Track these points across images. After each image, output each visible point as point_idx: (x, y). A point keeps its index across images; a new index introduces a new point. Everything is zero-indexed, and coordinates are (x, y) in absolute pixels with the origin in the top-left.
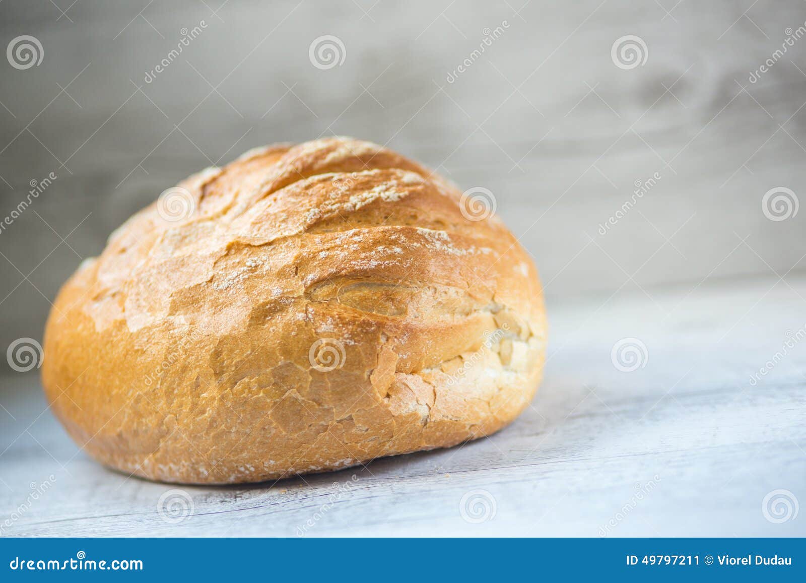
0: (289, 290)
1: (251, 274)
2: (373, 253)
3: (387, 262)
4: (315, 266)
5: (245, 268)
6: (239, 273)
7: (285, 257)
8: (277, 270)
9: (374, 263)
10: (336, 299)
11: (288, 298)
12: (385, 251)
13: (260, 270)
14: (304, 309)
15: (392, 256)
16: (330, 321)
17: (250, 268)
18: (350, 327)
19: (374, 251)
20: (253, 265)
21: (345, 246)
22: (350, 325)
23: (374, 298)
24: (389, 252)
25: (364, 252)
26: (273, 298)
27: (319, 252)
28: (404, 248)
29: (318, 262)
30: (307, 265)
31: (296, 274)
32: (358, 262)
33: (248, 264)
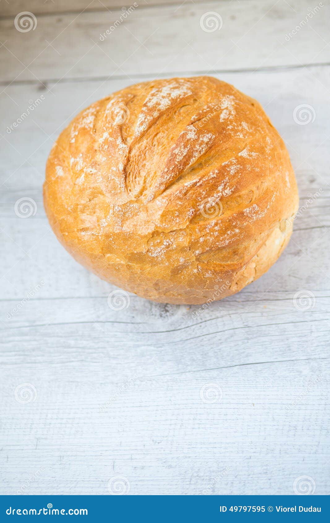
0: (188, 259)
1: (167, 250)
2: (226, 235)
3: (233, 239)
4: (199, 246)
5: (164, 246)
6: (161, 249)
7: (183, 240)
8: (180, 248)
9: (227, 242)
10: (211, 260)
11: (188, 263)
12: (232, 233)
13: (171, 247)
14: (196, 266)
15: (235, 235)
16: (210, 272)
17: (166, 246)
18: (220, 274)
19: (226, 234)
20: (167, 244)
21: (212, 233)
22: (220, 273)
23: (228, 256)
24: (233, 233)
25: (221, 236)
26: (181, 264)
27: (199, 238)
28: (240, 228)
29: (200, 244)
30: (195, 246)
31: (190, 250)
32: (219, 243)
33: (165, 244)
